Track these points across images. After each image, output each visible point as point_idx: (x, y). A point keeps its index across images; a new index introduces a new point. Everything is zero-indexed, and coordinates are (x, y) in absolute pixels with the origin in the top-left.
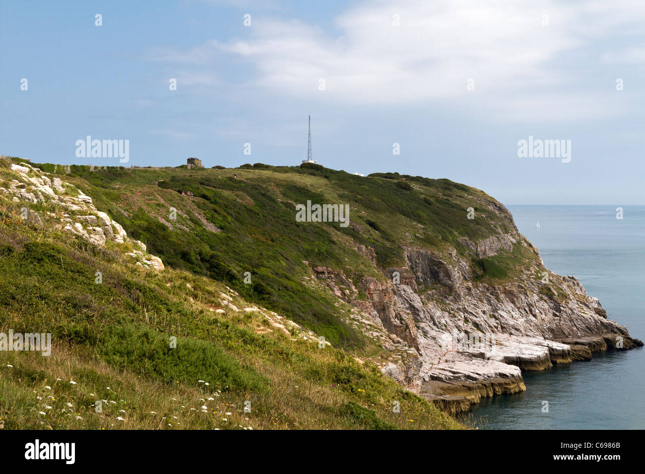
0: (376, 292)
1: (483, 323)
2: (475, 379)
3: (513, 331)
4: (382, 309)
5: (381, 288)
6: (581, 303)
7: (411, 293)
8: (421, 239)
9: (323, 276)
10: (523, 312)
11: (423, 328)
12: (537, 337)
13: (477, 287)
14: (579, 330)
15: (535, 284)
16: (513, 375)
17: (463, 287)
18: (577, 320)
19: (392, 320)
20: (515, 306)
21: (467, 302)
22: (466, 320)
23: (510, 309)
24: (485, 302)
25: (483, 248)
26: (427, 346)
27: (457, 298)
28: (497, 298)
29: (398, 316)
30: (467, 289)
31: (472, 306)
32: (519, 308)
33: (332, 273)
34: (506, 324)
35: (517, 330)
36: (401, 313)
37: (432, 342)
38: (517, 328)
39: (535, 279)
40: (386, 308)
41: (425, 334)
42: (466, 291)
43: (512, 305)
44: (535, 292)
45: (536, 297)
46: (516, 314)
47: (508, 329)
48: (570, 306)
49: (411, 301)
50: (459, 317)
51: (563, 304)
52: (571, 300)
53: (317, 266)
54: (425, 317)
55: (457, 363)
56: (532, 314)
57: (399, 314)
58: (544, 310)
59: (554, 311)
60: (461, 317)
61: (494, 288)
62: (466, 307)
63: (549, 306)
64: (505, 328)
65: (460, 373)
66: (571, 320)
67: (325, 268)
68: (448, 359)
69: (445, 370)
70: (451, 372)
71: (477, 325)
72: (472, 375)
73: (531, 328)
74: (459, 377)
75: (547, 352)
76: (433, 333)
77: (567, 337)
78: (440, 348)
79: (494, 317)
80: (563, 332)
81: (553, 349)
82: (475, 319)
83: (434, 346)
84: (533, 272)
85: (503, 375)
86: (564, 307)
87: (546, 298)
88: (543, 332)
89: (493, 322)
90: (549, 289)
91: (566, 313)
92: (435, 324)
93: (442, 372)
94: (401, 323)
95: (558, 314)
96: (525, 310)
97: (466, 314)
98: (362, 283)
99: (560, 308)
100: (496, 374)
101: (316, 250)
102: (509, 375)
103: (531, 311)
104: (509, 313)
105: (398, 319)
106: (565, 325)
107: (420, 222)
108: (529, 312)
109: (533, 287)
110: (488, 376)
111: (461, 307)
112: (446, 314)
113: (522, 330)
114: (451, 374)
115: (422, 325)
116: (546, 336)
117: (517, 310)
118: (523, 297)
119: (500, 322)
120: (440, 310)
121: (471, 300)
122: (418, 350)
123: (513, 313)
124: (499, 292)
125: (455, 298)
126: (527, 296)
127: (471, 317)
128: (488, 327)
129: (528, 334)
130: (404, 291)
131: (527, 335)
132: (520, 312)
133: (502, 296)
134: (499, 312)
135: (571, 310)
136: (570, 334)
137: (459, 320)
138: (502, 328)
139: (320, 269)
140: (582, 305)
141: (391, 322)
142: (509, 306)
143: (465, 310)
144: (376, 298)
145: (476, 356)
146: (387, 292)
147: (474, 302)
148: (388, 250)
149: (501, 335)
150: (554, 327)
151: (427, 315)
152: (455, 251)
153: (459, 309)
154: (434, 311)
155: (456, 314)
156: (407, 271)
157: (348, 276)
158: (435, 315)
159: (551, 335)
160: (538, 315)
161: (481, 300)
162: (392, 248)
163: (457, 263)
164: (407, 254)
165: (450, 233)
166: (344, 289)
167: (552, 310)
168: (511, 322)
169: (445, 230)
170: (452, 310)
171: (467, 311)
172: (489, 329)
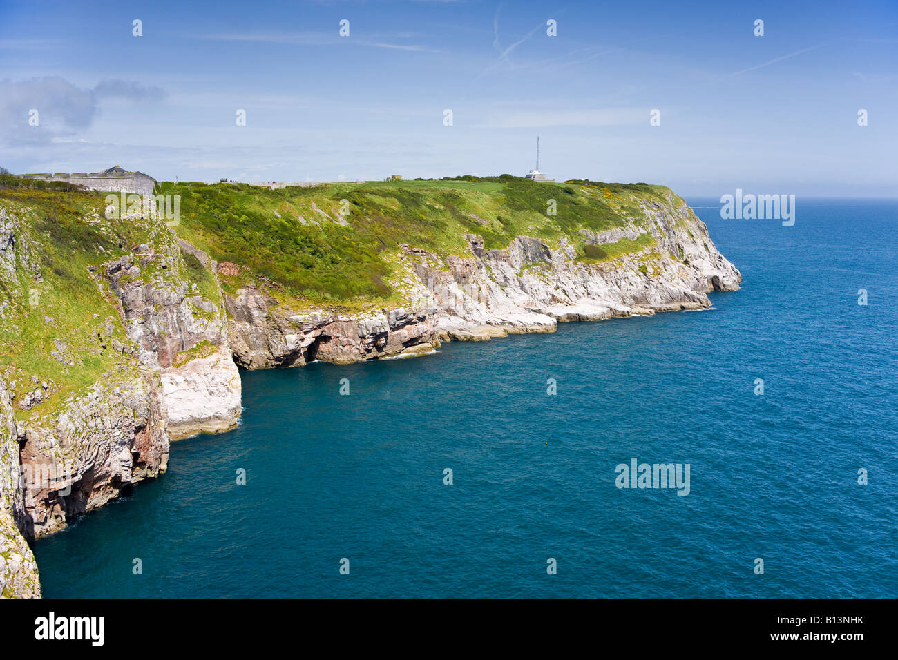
0: (460, 265)
1: (569, 290)
3: (596, 297)
5: (462, 263)
10: (610, 283)
11: (507, 291)
13: (576, 265)
16: (545, 324)
17: (562, 265)
20: (604, 279)
21: (562, 275)
23: (598, 281)
24: (578, 275)
25: (603, 237)
27: (555, 271)
28: (590, 274)
29: (476, 282)
30: (567, 266)
31: (566, 278)
32: (606, 281)
33: (424, 253)
34: (591, 291)
35: (598, 296)
36: (478, 280)
39: (638, 261)
41: (507, 295)
42: (564, 267)
43: (602, 279)
45: (632, 273)
46: (603, 284)
47: (591, 295)
48: (660, 281)
49: (505, 272)
50: (551, 285)
51: (654, 279)
52: (662, 276)
53: (413, 248)
54: (514, 284)
59: (645, 284)
60: (553, 285)
61: (590, 266)
62: (560, 278)
63: (642, 280)
66: (657, 291)
69: (499, 318)
70: (502, 319)
71: (564, 291)
72: (516, 323)
74: (505, 323)
77: (648, 303)
78: (514, 304)
79: (584, 286)
80: (646, 299)
81: (616, 311)
82: (564, 287)
86: (652, 282)
87: (641, 274)
89: (582, 289)
90: (646, 268)
91: (654, 286)
92: (522, 289)
94: (477, 286)
95: (647, 286)
96: (612, 282)
97: (558, 284)
98: (448, 259)
99: (649, 282)
100: (535, 323)
102: (543, 324)
103: (616, 283)
104: (597, 284)
105: (475, 284)
106: (650, 293)
109: (634, 266)
111: (556, 278)
112: (542, 283)
113: (602, 296)
115: (505, 289)
116: (626, 302)
117: (604, 282)
118: (612, 273)
119: (587, 290)
120: (535, 279)
121: (566, 274)
122: (488, 305)
123: (600, 285)
124: (592, 269)
125: (553, 272)
127: (562, 286)
130: (502, 265)
132: (607, 283)
133: (594, 271)
134: (589, 283)
135: (661, 284)
136: (651, 301)
137: (550, 287)
138: (588, 294)
139: (416, 250)
142: (598, 278)
143: (558, 280)
144: (458, 269)
145: (534, 311)
146: (468, 265)
147: (569, 275)
148: (499, 238)
149: (584, 299)
150: (638, 295)
151: (517, 282)
152: (566, 239)
153: (554, 280)
154: (532, 280)
155: (550, 283)
156: (505, 252)
157: (438, 254)
158: (530, 283)
159: (632, 301)
160: (622, 286)
161: (576, 274)
162: (503, 236)
163: (563, 248)
164: (520, 240)
165: (574, 226)
166: (431, 263)
167: (643, 284)
168: (596, 290)
169: (569, 223)
170: (548, 280)
171: (559, 282)
172: (574, 294)
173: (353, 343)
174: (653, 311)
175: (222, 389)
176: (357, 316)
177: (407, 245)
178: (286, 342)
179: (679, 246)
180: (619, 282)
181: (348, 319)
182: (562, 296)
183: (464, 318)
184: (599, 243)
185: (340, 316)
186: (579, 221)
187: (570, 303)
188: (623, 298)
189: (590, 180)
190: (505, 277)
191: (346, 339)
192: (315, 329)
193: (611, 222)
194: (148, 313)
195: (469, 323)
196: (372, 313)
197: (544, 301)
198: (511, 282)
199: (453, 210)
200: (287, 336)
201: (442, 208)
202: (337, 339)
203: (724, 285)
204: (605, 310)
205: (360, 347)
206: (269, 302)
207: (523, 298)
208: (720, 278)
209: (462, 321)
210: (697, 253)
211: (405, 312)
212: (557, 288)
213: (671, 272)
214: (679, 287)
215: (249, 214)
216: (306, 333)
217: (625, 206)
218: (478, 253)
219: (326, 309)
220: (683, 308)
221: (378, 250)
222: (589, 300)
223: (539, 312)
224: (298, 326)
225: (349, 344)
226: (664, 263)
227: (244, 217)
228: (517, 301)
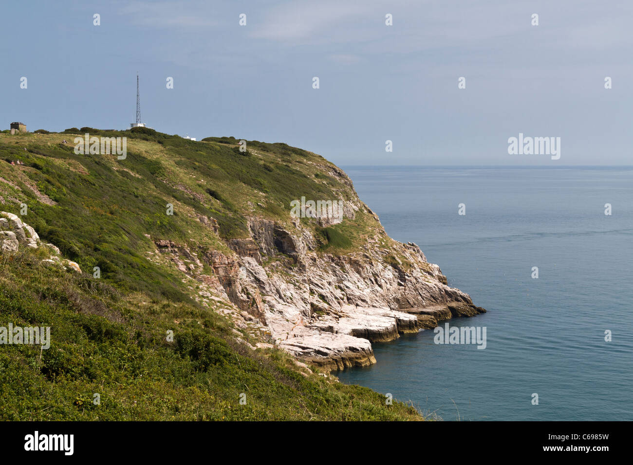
0: (221, 266)
1: (329, 295)
2: (325, 354)
3: (359, 302)
4: (228, 283)
5: (226, 262)
6: (424, 270)
7: (256, 266)
8: (263, 208)
9: (167, 250)
10: (369, 282)
11: (269, 302)
12: (384, 308)
13: (321, 257)
14: (424, 299)
15: (379, 252)
17: (308, 258)
18: (421, 289)
19: (239, 294)
20: (361, 276)
21: (312, 273)
22: (312, 292)
23: (356, 279)
24: (330, 272)
26: (274, 321)
27: (302, 269)
28: (343, 268)
29: (245, 291)
30: (312, 259)
31: (318, 277)
32: (364, 279)
33: (176, 247)
34: (352, 295)
35: (363, 301)
36: (248, 287)
37: (279, 316)
38: (363, 299)
39: (379, 247)
40: (232, 283)
41: (272, 308)
42: (311, 261)
43: (358, 275)
44: (379, 261)
45: (380, 267)
46: (362, 284)
47: (354, 300)
48: (414, 275)
49: (256, 274)
50: (305, 289)
51: (408, 273)
52: (415, 268)
53: (159, 240)
54: (271, 290)
55: (306, 337)
56: (378, 284)
57: (246, 288)
58: (388, 280)
59: (399, 281)
60: (307, 289)
61: (339, 258)
62: (311, 278)
63: (394, 275)
64: (350, 299)
65: (310, 348)
66: (416, 290)
67: (168, 241)
68: (296, 334)
69: (294, 346)
70: (300, 347)
71: (322, 297)
72: (322, 349)
73: (377, 299)
75: (394, 323)
76: (279, 307)
77: (412, 307)
78: (287, 322)
79: (340, 288)
80: (409, 302)
81: (400, 320)
82: (320, 290)
83: (281, 321)
84: (377, 240)
85: (353, 349)
86: (408, 276)
87: (390, 267)
88: (388, 302)
89: (338, 293)
90: (394, 258)
91: (411, 282)
92: (280, 297)
93: (291, 347)
94: (248, 298)
95: (403, 283)
96: (371, 280)
97: (312, 286)
98: (207, 257)
99: (404, 278)
100: (346, 348)
101: (158, 222)
102: (359, 349)
103: (376, 280)
104: (355, 284)
105: (245, 294)
106: (411, 295)
107: (262, 190)
108: (374, 282)
109: (377, 256)
110: (339, 351)
111: (306, 278)
112: (292, 286)
113: (368, 300)
114: (301, 350)
115: (268, 299)
116: (392, 306)
117: (362, 280)
118: (368, 267)
119: (346, 293)
120: (285, 282)
121: (316, 271)
122: (266, 325)
123: (359, 284)
124: (344, 262)
125: (300, 270)
126: (373, 265)
128: (334, 299)
129: (375, 304)
130: (249, 263)
131: (373, 306)
132: (366, 282)
133: (347, 266)
134: (345, 282)
135: (416, 279)
136: (415, 304)
137: (305, 292)
138: (348, 299)
139: (163, 243)
140: (425, 274)
141: (238, 297)
142: (355, 276)
143: (310, 281)
144: (222, 272)
146: (233, 266)
147: (319, 273)
149: (347, 308)
150: (399, 296)
151: (271, 286)
153: (304, 281)
154: (280, 283)
155: (301, 286)
157: (192, 249)
159: (397, 305)
160: (383, 285)
161: (326, 271)
164: (250, 224)
167: (396, 280)
168: (357, 293)
170: (297, 282)
171: (312, 283)
172: (335, 301)
180: (379, 279)
182: (324, 305)
190: (257, 279)
204: (393, 321)
228: (288, 316)
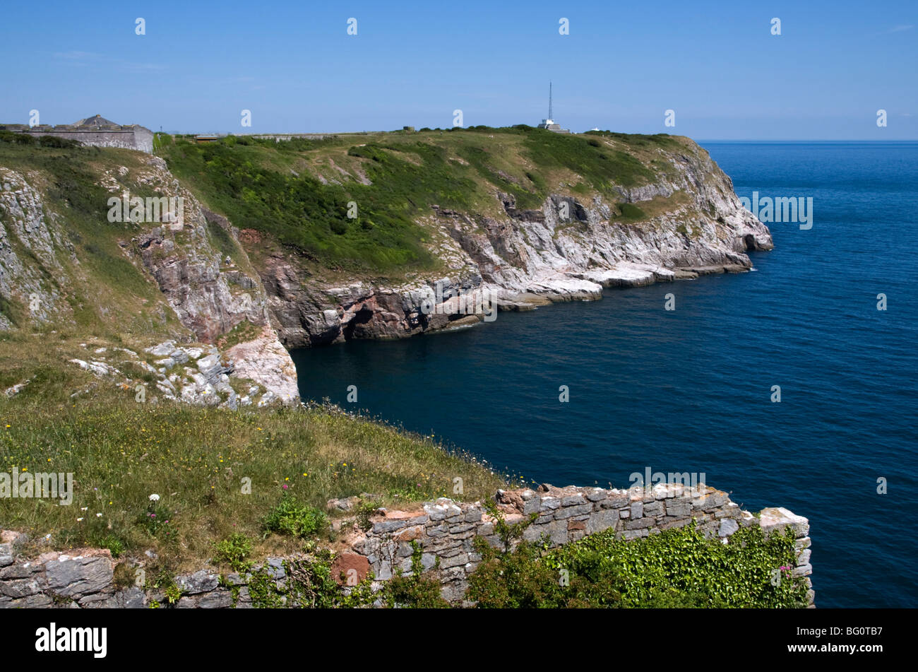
0: (496, 228)
1: (607, 253)
2: (559, 293)
3: (635, 260)
4: (499, 240)
5: (498, 226)
8: (572, 187)
9: (449, 216)
10: (649, 245)
11: (542, 255)
12: (652, 265)
13: (612, 225)
14: (702, 261)
16: (590, 291)
17: (599, 225)
18: (704, 253)
19: (507, 248)
20: (643, 240)
21: (598, 236)
23: (637, 243)
24: (616, 237)
25: (637, 194)
27: (591, 232)
28: (628, 235)
29: (513, 246)
30: (603, 226)
31: (603, 240)
32: (645, 242)
33: (457, 214)
34: (631, 254)
35: (639, 259)
37: (547, 265)
38: (639, 257)
39: (676, 220)
40: (502, 240)
41: (543, 259)
42: (600, 228)
43: (640, 240)
45: (670, 234)
46: (642, 246)
47: (631, 258)
48: (700, 242)
50: (588, 248)
51: (694, 239)
54: (550, 247)
55: (556, 281)
56: (657, 247)
57: (514, 244)
59: (685, 246)
60: (590, 248)
61: (627, 226)
62: (597, 240)
63: (681, 241)
64: (629, 257)
65: (551, 288)
67: (452, 210)
68: (551, 278)
70: (544, 287)
71: (602, 254)
72: (559, 290)
73: (652, 258)
74: (547, 291)
76: (552, 259)
77: (689, 266)
78: (552, 270)
79: (622, 248)
80: (687, 262)
81: (658, 275)
82: (602, 249)
86: (694, 242)
87: (680, 235)
89: (620, 252)
90: (684, 228)
91: (695, 247)
92: (559, 253)
93: (538, 287)
94: (514, 251)
95: (687, 248)
96: (651, 244)
97: (595, 246)
98: (482, 222)
99: (690, 243)
100: (579, 290)
103: (656, 244)
104: (636, 246)
105: (512, 248)
106: (691, 256)
107: (580, 174)
108: (654, 246)
109: (672, 226)
111: (592, 240)
112: (578, 245)
113: (642, 259)
114: (543, 289)
115: (543, 253)
116: (668, 265)
117: (643, 243)
118: (651, 234)
119: (626, 253)
120: (571, 242)
121: (603, 235)
122: (526, 270)
123: (639, 247)
124: (630, 229)
125: (589, 233)
127: (600, 248)
128: (612, 256)
129: (647, 262)
130: (536, 227)
131: (644, 263)
132: (646, 245)
133: (631, 232)
134: (627, 245)
135: (701, 245)
136: (693, 264)
137: (587, 250)
138: (627, 257)
139: (447, 211)
141: (506, 250)
142: (637, 240)
143: (595, 243)
144: (494, 233)
145: (575, 277)
146: (504, 228)
147: (606, 236)
148: (531, 196)
149: (623, 263)
150: (679, 257)
151: (552, 244)
152: (600, 197)
153: (590, 242)
154: (567, 243)
155: (586, 245)
156: (539, 212)
157: (472, 216)
158: (566, 246)
159: (673, 264)
160: (662, 248)
161: (613, 236)
162: (535, 195)
163: (598, 206)
164: (552, 199)
165: (606, 182)
166: (464, 226)
167: (682, 245)
168: (635, 253)
169: (601, 180)
170: (584, 242)
171: (597, 244)
172: (612, 258)
173: (398, 317)
174: (696, 274)
175: (276, 377)
176: (401, 288)
177: (438, 206)
178: (325, 319)
179: (709, 202)
180: (658, 243)
181: (390, 292)
182: (601, 260)
183: (503, 286)
184: (633, 202)
185: (381, 289)
186: (610, 177)
187: (610, 267)
188: (664, 261)
189: (612, 131)
190: (540, 239)
191: (388, 314)
192: (355, 303)
193: (644, 178)
194: (184, 292)
195: (509, 291)
196: (416, 284)
197: (581, 265)
198: (547, 245)
199: (478, 167)
200: (326, 312)
201: (467, 163)
202: (379, 314)
203: (758, 244)
204: (649, 275)
205: (404, 322)
206: (300, 273)
207: (561, 263)
208: (755, 237)
209: (501, 289)
210: (727, 209)
211: (450, 283)
212: (594, 250)
213: (709, 232)
214: (720, 249)
215: (264, 173)
216: (347, 308)
217: (655, 160)
218: (511, 214)
219: (365, 281)
220: (726, 270)
221: (410, 213)
222: (628, 262)
223: (581, 277)
224: (335, 301)
225: (393, 319)
226: (701, 223)
227: (259, 176)
228: (555, 266)
